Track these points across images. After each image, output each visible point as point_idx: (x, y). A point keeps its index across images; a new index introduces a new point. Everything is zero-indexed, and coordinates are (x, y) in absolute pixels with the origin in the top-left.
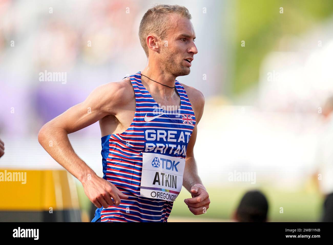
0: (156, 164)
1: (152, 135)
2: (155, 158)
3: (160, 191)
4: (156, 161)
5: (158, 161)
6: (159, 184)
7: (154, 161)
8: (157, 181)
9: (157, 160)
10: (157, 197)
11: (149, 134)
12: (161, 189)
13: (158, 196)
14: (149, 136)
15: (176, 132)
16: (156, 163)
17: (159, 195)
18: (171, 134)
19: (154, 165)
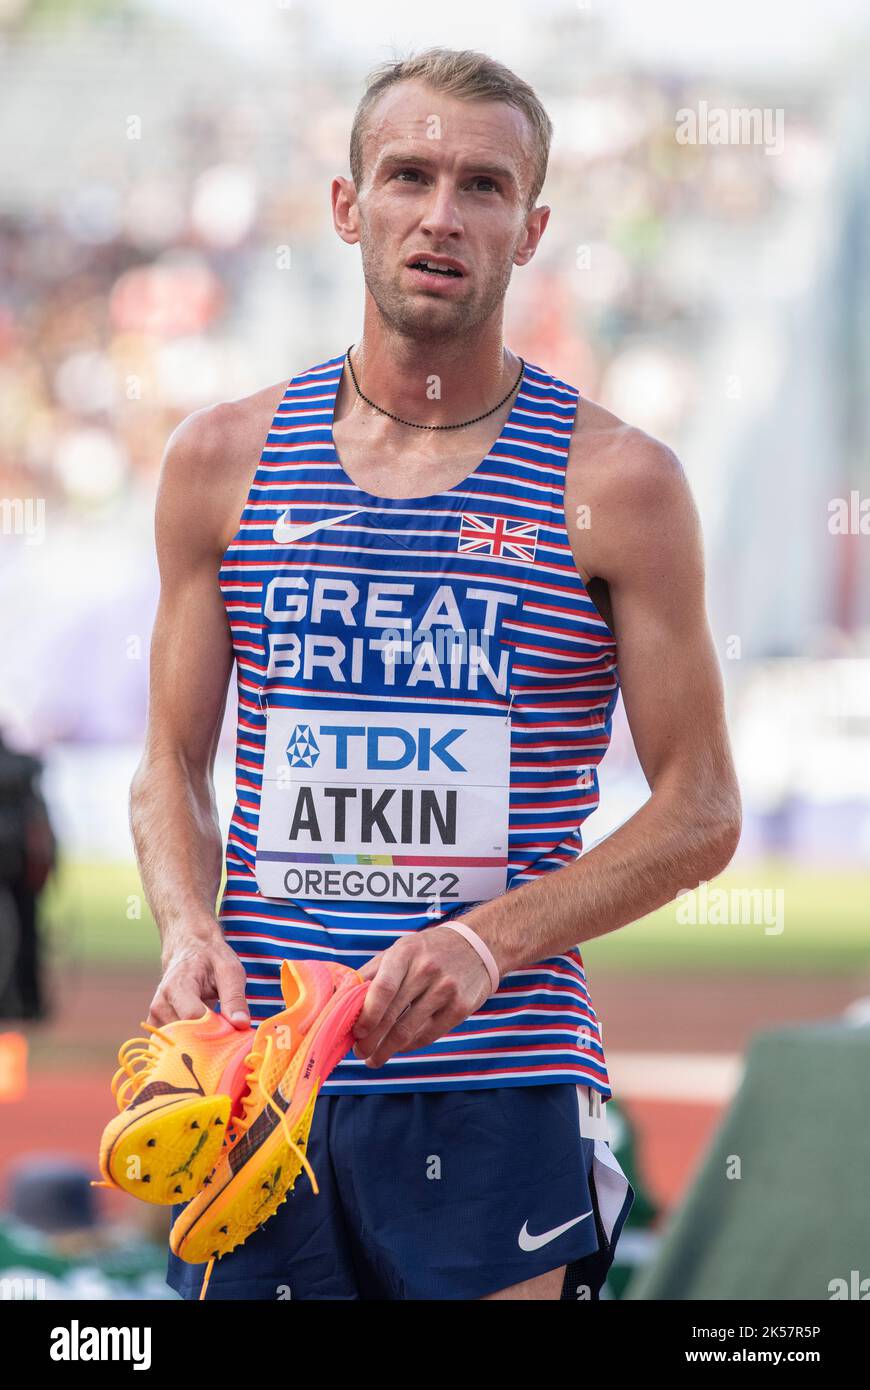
0: (302, 753)
1: (291, 600)
2: (298, 729)
3: (322, 868)
4: (302, 740)
5: (307, 739)
6: (316, 836)
7: (293, 741)
8: (305, 825)
9: (306, 735)
10: (307, 892)
11: (281, 595)
12: (331, 855)
13: (311, 887)
14: (280, 604)
15: (408, 590)
16: (302, 747)
17: (314, 884)
18: (382, 597)
19: (296, 759)
